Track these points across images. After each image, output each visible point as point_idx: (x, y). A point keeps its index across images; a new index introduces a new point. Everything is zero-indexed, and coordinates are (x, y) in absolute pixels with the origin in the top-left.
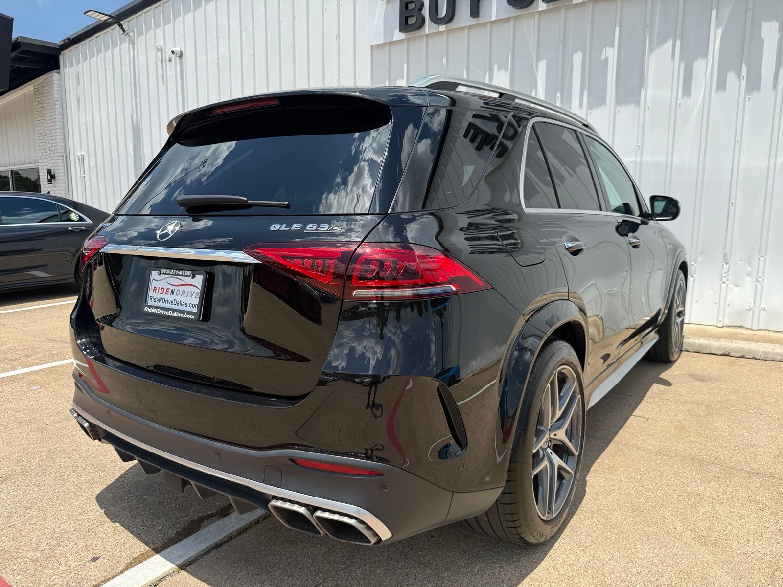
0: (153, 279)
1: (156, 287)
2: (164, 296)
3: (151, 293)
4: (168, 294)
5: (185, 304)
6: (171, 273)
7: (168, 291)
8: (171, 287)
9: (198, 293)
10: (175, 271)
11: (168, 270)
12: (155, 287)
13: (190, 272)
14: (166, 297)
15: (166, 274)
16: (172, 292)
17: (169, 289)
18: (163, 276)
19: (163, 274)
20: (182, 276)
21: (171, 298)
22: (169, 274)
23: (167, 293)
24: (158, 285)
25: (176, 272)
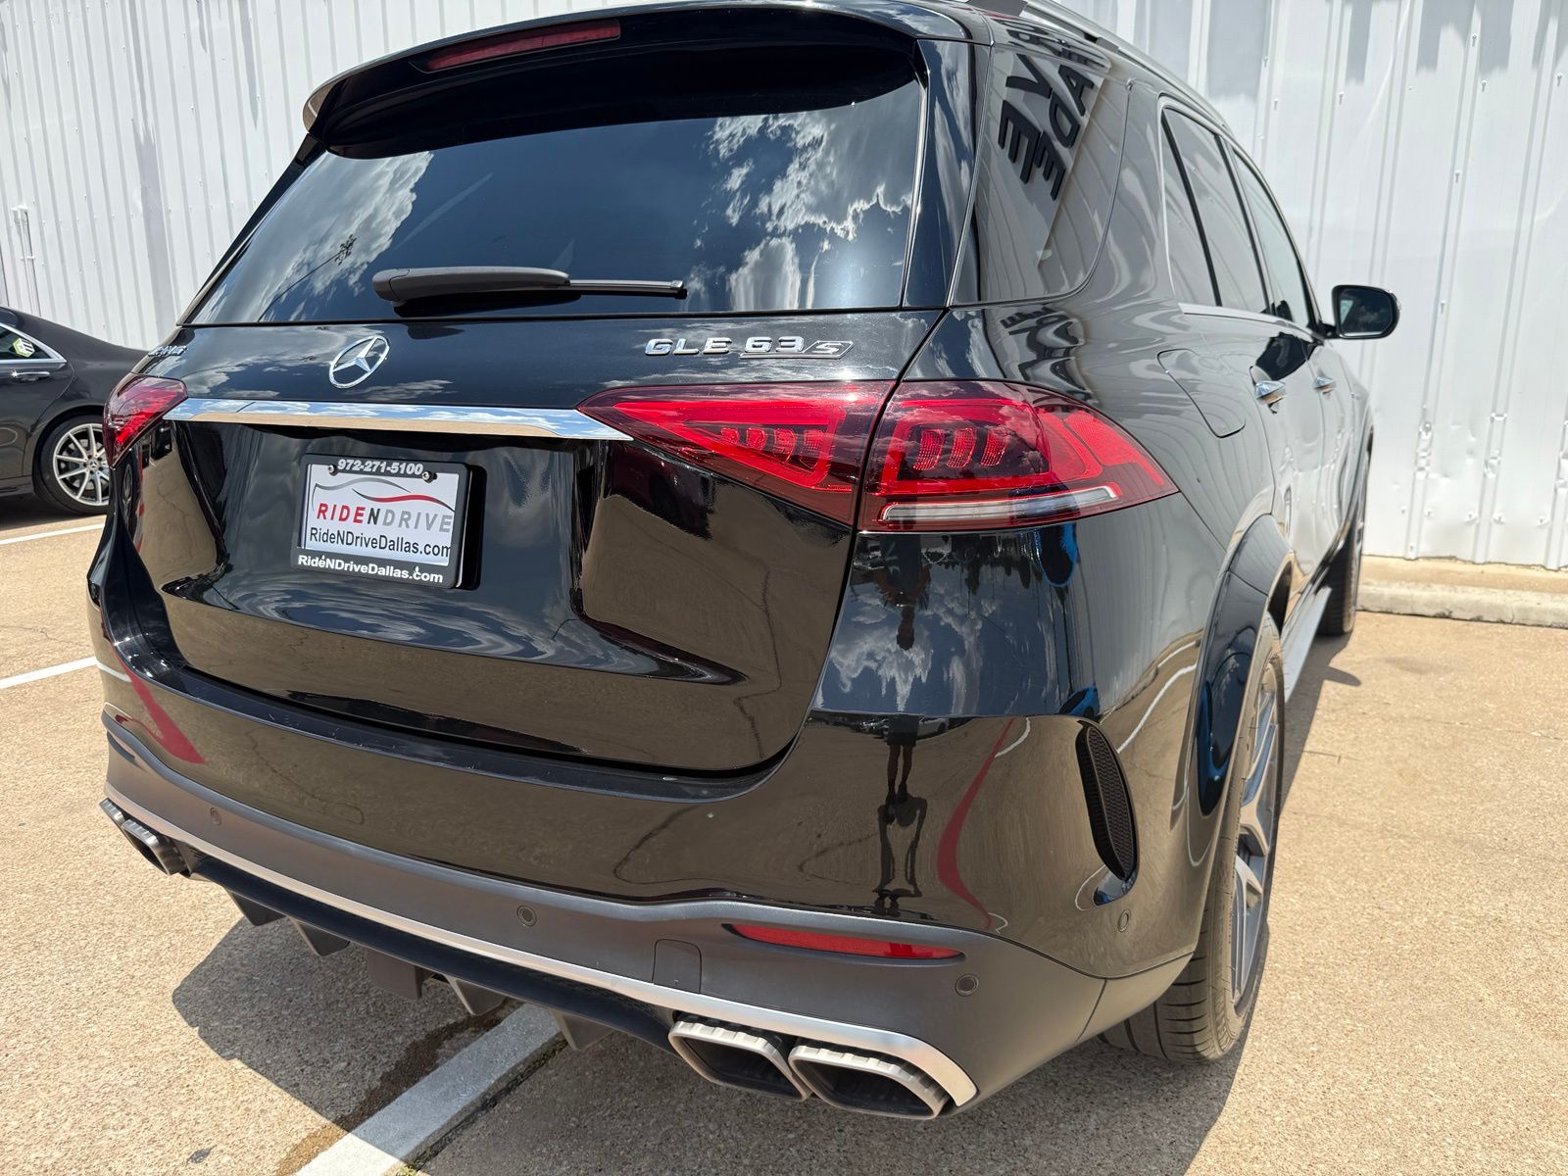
0: (317, 485)
1: (326, 506)
2: (349, 525)
3: (312, 520)
4: (360, 521)
5: (414, 547)
6: (367, 469)
7: (361, 515)
8: (369, 505)
9: (450, 517)
10: (377, 463)
11: (359, 462)
12: (322, 505)
13: (420, 466)
14: (357, 530)
15: (350, 471)
16: (374, 516)
17: (363, 509)
18: (342, 478)
19: (344, 471)
20: (398, 475)
21: (371, 531)
22: (361, 472)
23: (359, 518)
24: (329, 498)
25: (379, 468)
